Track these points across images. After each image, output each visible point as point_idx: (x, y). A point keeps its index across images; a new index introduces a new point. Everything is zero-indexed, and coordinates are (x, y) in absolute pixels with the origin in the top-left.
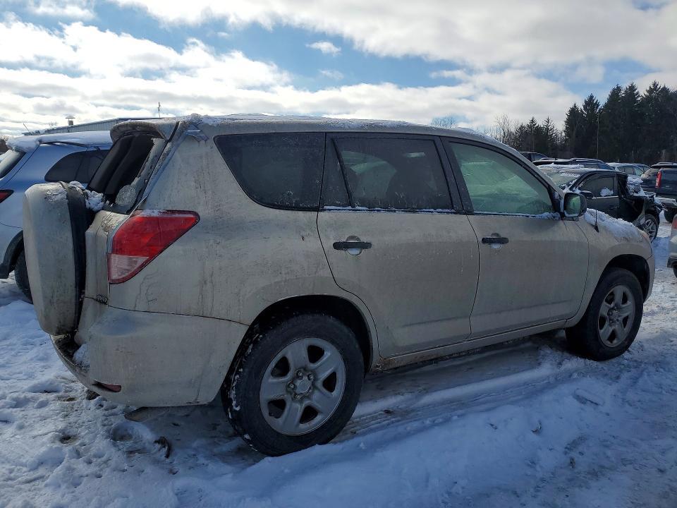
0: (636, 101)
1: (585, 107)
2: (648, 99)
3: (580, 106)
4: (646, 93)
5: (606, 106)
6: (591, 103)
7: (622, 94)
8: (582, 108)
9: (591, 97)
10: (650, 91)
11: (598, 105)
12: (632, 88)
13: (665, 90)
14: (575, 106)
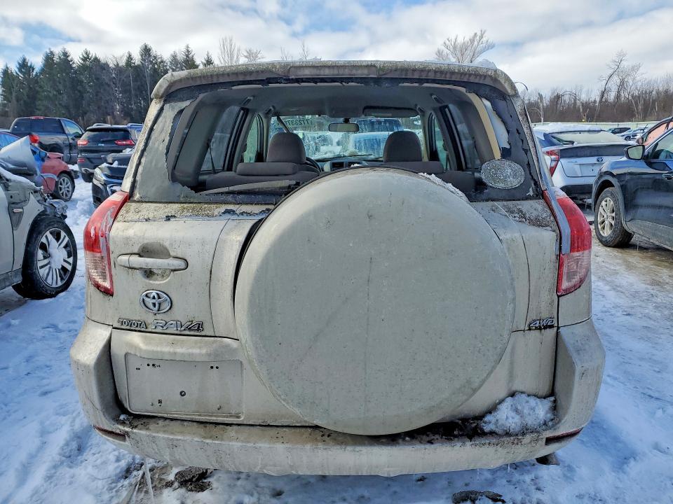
0: (72, 68)
1: (20, 70)
2: (83, 68)
3: (14, 68)
4: (81, 61)
5: (43, 71)
6: (24, 66)
7: (56, 59)
8: (17, 70)
9: (24, 60)
10: (85, 59)
11: (33, 69)
12: (66, 54)
13: (96, 60)
14: (7, 68)
